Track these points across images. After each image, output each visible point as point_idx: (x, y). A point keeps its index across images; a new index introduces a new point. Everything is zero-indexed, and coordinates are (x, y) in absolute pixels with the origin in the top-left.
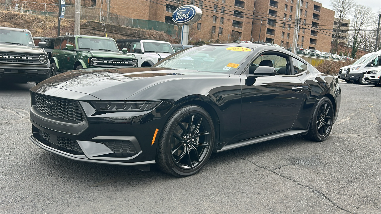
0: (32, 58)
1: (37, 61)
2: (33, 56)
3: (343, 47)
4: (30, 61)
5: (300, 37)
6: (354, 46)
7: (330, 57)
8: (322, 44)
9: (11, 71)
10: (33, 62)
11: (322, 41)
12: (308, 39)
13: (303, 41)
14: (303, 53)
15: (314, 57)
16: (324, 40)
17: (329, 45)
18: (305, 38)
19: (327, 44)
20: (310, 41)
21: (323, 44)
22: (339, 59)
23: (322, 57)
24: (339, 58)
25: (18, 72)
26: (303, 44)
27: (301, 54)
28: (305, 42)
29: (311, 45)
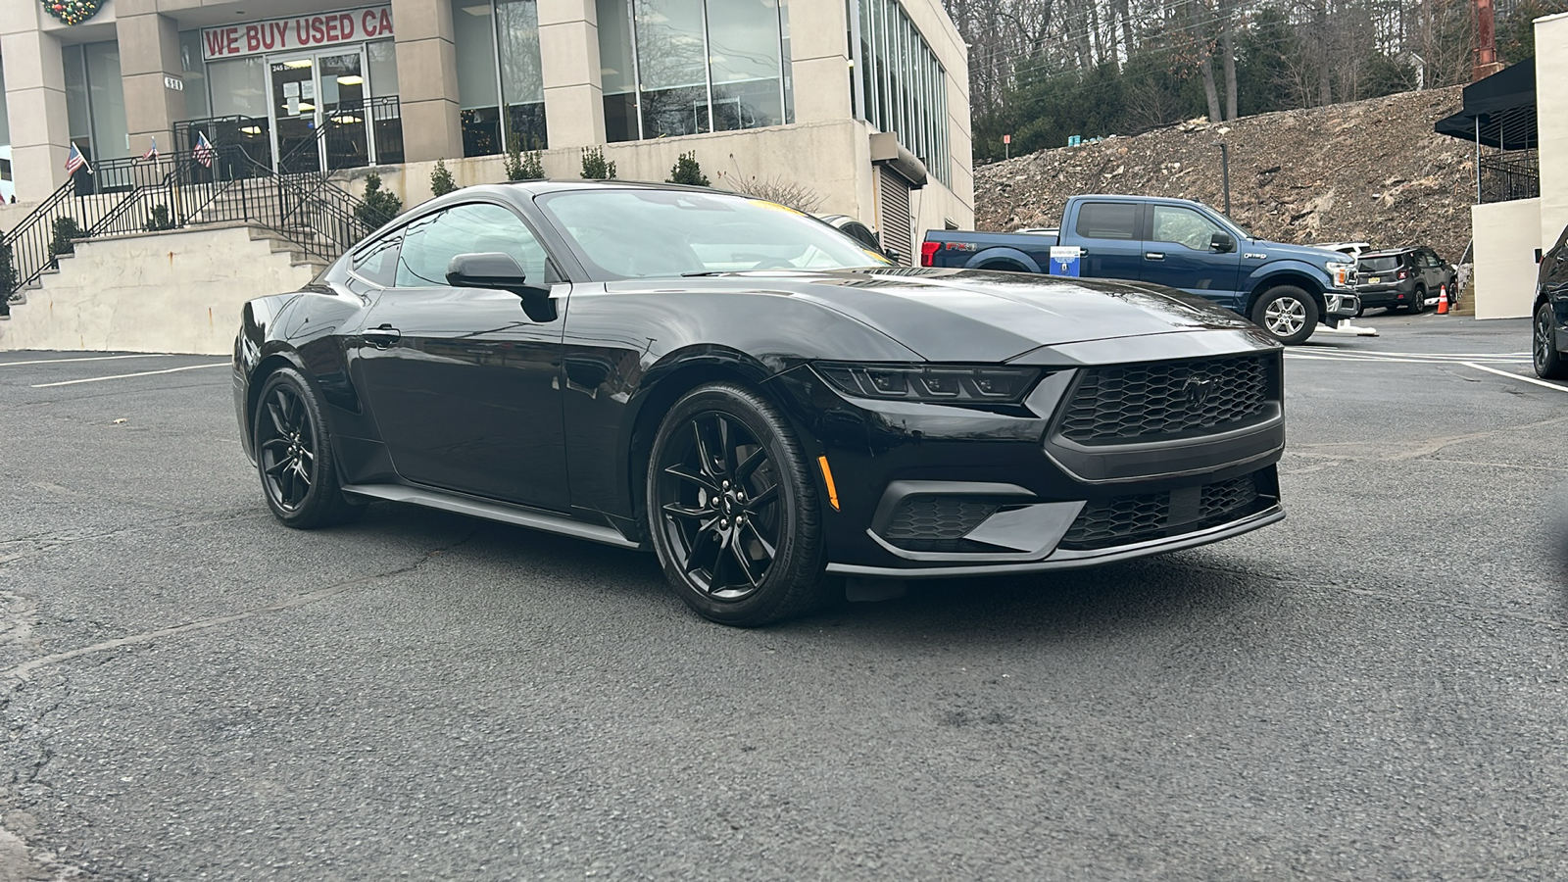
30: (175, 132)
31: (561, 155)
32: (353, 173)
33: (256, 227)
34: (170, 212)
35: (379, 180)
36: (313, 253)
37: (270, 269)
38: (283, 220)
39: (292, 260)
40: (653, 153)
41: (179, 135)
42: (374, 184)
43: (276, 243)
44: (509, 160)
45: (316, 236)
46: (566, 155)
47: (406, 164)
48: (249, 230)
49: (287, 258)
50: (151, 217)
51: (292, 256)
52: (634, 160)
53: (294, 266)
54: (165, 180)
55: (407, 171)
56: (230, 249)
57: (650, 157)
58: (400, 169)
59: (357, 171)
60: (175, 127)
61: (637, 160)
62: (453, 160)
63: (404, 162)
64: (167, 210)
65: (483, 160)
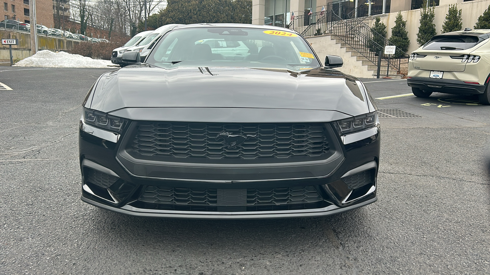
3: (67, 22)
5: (8, 6)
6: (82, 21)
7: (62, 35)
8: (41, 16)
11: (40, 12)
12: (21, 9)
13: (14, 11)
14: (25, 29)
15: (42, 35)
16: (43, 12)
17: (50, 19)
18: (15, 7)
19: (48, 17)
20: (24, 12)
21: (43, 17)
22: (74, 38)
23: (52, 34)
24: (74, 36)
26: (15, 16)
27: (23, 31)
28: (17, 13)
29: (27, 17)
30: (328, 6)
31: (443, 8)
32: (374, 17)
33: (333, 35)
34: (321, 31)
35: (380, 19)
36: (347, 43)
37: (335, 49)
38: (346, 33)
39: (341, 46)
40: (479, 5)
41: (329, 7)
42: (378, 20)
43: (338, 40)
44: (422, 11)
45: (355, 38)
46: (445, 7)
47: (390, 13)
48: (331, 36)
49: (340, 45)
50: (316, 32)
51: (341, 45)
52: (471, 8)
53: (341, 48)
54: (318, 21)
55: (390, 16)
56: (326, 42)
57: (477, 7)
58: (388, 15)
59: (375, 16)
60: (328, 4)
61: (472, 8)
62: (405, 11)
63: (389, 12)
64: (320, 30)
65: (415, 11)
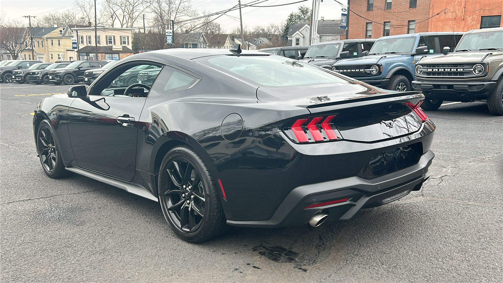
0: (463, 69)
1: (470, 72)
2: (464, 66)
4: (461, 73)
9: (440, 87)
10: (463, 75)
25: (447, 88)
